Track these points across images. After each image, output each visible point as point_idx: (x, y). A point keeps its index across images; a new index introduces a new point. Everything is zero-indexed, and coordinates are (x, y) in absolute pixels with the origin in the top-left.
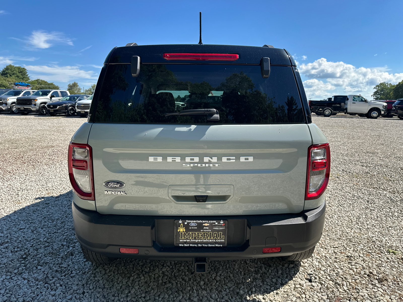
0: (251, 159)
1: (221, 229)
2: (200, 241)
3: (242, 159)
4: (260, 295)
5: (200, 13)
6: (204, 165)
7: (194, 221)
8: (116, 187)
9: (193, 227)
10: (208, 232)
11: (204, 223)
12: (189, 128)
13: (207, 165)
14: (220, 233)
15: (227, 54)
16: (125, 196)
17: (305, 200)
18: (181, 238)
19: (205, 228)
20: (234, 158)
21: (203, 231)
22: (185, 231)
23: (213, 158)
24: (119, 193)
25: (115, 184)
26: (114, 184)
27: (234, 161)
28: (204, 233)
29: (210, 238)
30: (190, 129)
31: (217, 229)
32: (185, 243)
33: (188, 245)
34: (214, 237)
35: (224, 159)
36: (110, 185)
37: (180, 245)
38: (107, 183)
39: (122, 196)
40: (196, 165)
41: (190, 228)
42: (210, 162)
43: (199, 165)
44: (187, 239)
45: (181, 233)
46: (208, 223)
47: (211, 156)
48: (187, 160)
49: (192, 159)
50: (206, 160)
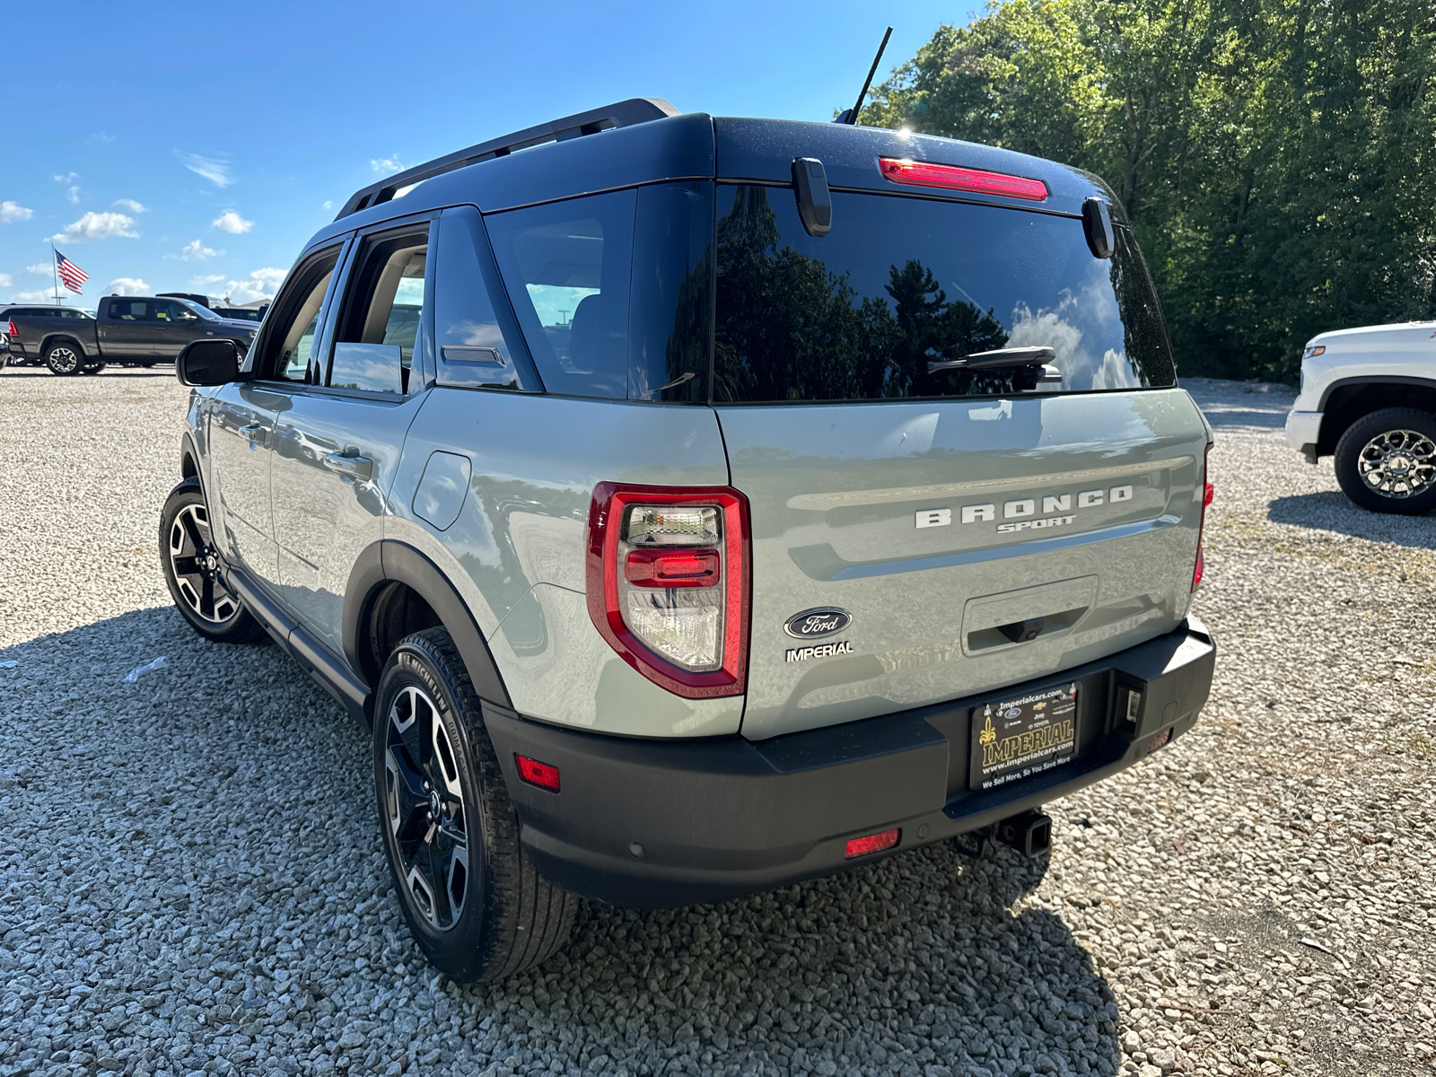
0: (1128, 493)
1: (1068, 709)
2: (1025, 759)
3: (1115, 495)
5: (890, 30)
6: (1044, 523)
7: (1017, 703)
8: (826, 630)
9: (1013, 720)
10: (1042, 727)
11: (1036, 703)
13: (1051, 522)
14: (1067, 725)
16: (851, 656)
18: (987, 762)
19: (1037, 717)
20: (1102, 493)
21: (1034, 729)
22: (994, 737)
23: (1062, 497)
24: (832, 651)
25: (825, 621)
26: (822, 621)
27: (1100, 502)
28: (1035, 734)
29: (1047, 743)
31: (1061, 712)
32: (996, 777)
33: (1002, 780)
34: (1054, 737)
35: (1084, 500)
36: (809, 626)
37: (986, 785)
38: (798, 622)
39: (842, 657)
40: (1028, 524)
41: (1006, 726)
42: (1056, 513)
43: (1034, 525)
44: (999, 762)
45: (987, 747)
46: (1042, 701)
47: (1058, 493)
48: (1010, 510)
49: (1020, 509)
50: (1050, 505)
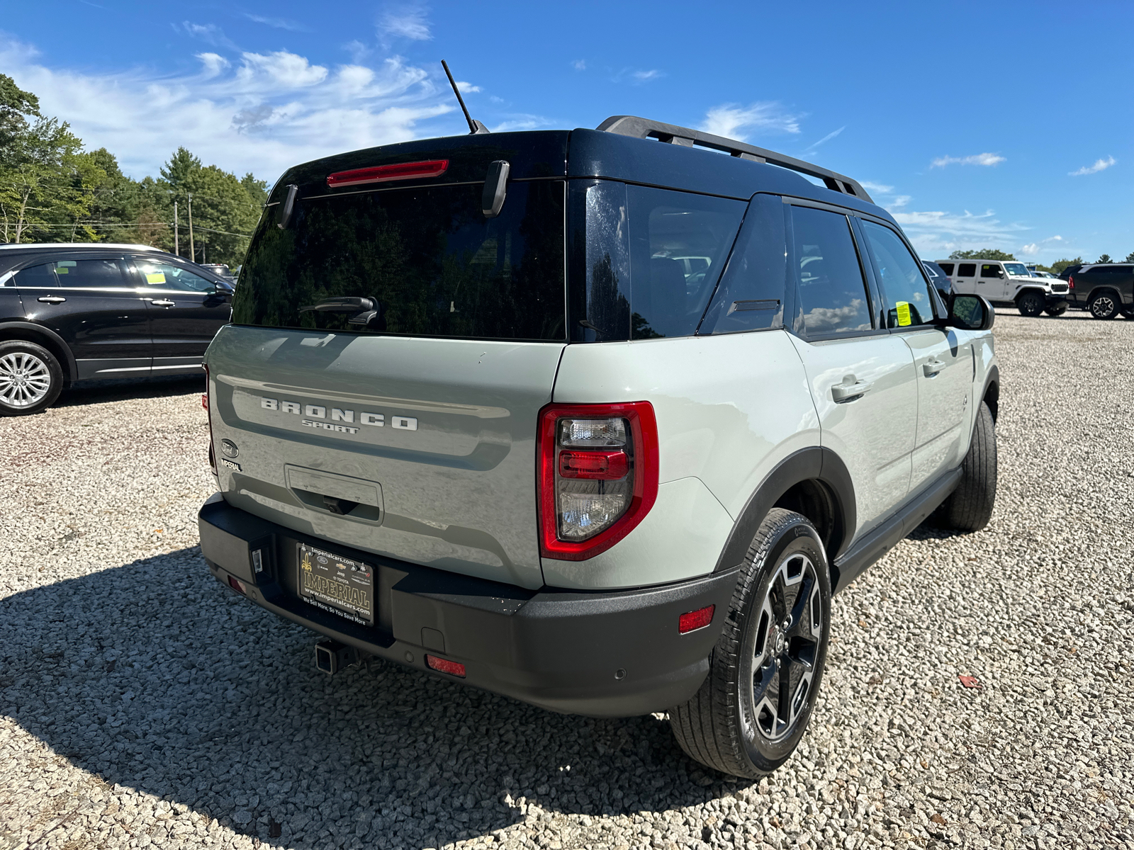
0: (412, 425)
1: (363, 583)
2: (333, 600)
3: (396, 422)
4: (540, 806)
5: (443, 62)
6: (332, 428)
7: (330, 556)
9: (323, 566)
10: (345, 584)
11: (339, 562)
12: (321, 340)
13: (337, 429)
14: (364, 594)
15: (429, 161)
17: (540, 557)
18: (307, 584)
19: (339, 574)
20: (381, 417)
21: (337, 581)
22: (311, 570)
23: (346, 412)
24: (233, 466)
27: (381, 424)
28: (338, 586)
30: (322, 343)
31: (357, 581)
32: (313, 599)
33: (316, 604)
34: (354, 599)
35: (364, 419)
37: (306, 600)
40: (321, 425)
41: (318, 567)
42: (341, 423)
43: (325, 427)
44: (314, 589)
45: (307, 574)
46: (344, 564)
47: (343, 407)
48: (309, 412)
49: (315, 412)
50: (336, 415)
